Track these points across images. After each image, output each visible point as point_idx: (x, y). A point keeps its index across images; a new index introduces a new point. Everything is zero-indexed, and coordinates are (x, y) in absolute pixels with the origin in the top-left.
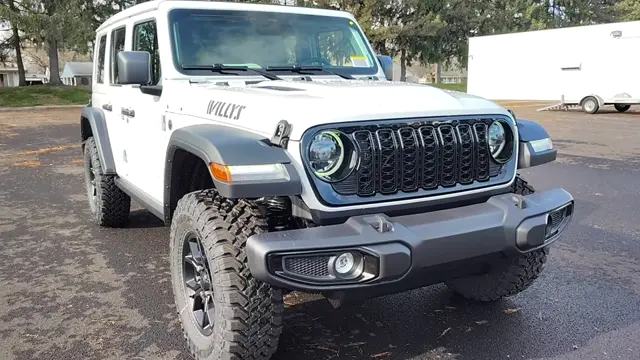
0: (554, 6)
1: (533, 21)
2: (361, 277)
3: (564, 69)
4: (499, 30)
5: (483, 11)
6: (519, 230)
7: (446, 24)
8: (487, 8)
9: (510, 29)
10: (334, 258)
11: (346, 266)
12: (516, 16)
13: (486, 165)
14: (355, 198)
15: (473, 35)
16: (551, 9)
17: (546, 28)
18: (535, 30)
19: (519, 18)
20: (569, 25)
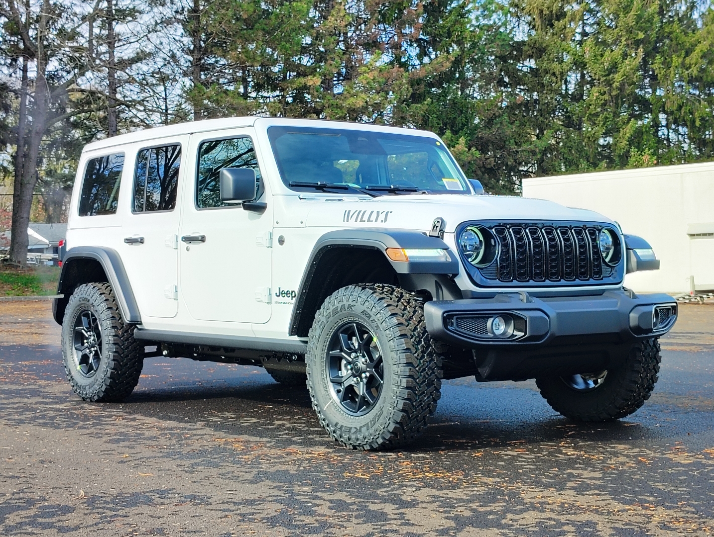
0: (667, 126)
1: (634, 151)
2: (513, 335)
3: (692, 235)
4: (573, 167)
5: (542, 132)
6: (632, 315)
7: (478, 154)
8: (548, 126)
9: (594, 166)
10: (492, 319)
11: (499, 328)
12: (601, 141)
13: (599, 266)
14: (497, 282)
15: (527, 175)
16: (663, 132)
17: (657, 165)
18: (636, 167)
19: (608, 146)
20: (698, 159)
